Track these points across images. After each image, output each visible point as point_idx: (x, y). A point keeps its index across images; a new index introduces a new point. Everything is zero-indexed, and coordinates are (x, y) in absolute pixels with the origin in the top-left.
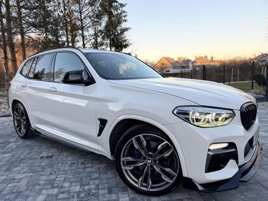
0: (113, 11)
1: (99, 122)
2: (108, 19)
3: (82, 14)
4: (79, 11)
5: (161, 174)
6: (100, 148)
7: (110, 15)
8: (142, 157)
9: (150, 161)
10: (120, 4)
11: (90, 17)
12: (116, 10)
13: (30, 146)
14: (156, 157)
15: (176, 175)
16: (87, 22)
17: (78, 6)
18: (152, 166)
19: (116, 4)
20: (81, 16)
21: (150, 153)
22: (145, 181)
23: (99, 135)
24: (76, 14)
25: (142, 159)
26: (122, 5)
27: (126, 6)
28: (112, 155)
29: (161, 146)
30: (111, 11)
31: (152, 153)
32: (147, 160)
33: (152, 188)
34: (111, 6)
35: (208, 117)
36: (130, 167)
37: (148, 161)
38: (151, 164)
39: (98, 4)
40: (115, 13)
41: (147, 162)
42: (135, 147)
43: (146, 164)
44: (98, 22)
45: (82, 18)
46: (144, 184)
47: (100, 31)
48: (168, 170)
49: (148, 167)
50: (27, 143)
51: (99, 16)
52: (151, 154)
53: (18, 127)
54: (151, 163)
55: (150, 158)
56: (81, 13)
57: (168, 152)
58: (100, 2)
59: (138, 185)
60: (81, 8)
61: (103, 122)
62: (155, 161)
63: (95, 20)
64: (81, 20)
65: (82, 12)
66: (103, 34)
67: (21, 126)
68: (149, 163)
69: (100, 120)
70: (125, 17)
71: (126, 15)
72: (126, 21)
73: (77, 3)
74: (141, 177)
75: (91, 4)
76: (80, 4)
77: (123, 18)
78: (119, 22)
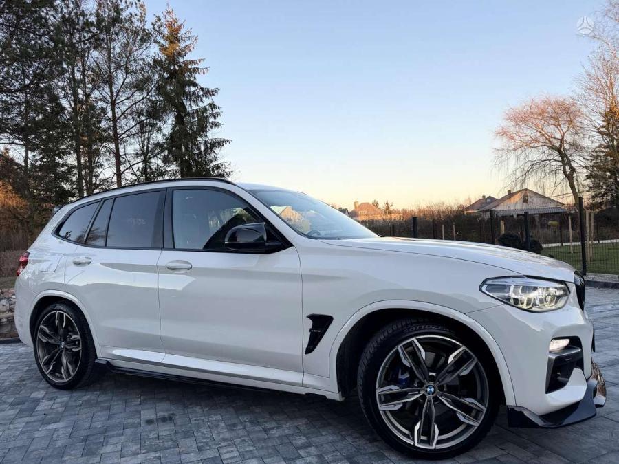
0: (186, 103)
1: (309, 323)
2: (175, 119)
3: (117, 106)
4: (110, 100)
5: (455, 411)
6: (308, 380)
7: (181, 111)
8: (417, 381)
9: (433, 390)
10: (202, 89)
12: (195, 102)
14: (443, 380)
15: (485, 409)
16: (127, 125)
17: (108, 90)
18: (436, 399)
19: (192, 89)
20: (113, 110)
21: (431, 374)
22: (426, 431)
23: (309, 351)
25: (416, 387)
26: (208, 93)
27: (216, 94)
28: (339, 391)
29: (455, 357)
30: (183, 104)
31: (434, 374)
32: (427, 387)
33: (439, 442)
34: (182, 92)
35: (533, 295)
36: (395, 405)
37: (428, 390)
38: (434, 395)
40: (191, 107)
41: (426, 391)
42: (404, 363)
43: (423, 397)
44: (153, 125)
45: (117, 116)
46: (423, 438)
47: (157, 145)
48: (469, 401)
49: (428, 401)
50: (85, 398)
51: (155, 113)
52: (432, 376)
54: (433, 393)
55: (431, 383)
56: (113, 104)
57: (467, 368)
59: (413, 439)
60: (114, 95)
61: (321, 323)
62: (441, 388)
64: (115, 120)
65: (117, 102)
66: (166, 152)
67: (59, 358)
68: (429, 394)
69: (312, 317)
70: (214, 116)
71: (218, 114)
72: (216, 126)
73: (105, 82)
74: (419, 423)
75: (139, 86)
76: (111, 87)
77: (211, 120)
78: (203, 128)
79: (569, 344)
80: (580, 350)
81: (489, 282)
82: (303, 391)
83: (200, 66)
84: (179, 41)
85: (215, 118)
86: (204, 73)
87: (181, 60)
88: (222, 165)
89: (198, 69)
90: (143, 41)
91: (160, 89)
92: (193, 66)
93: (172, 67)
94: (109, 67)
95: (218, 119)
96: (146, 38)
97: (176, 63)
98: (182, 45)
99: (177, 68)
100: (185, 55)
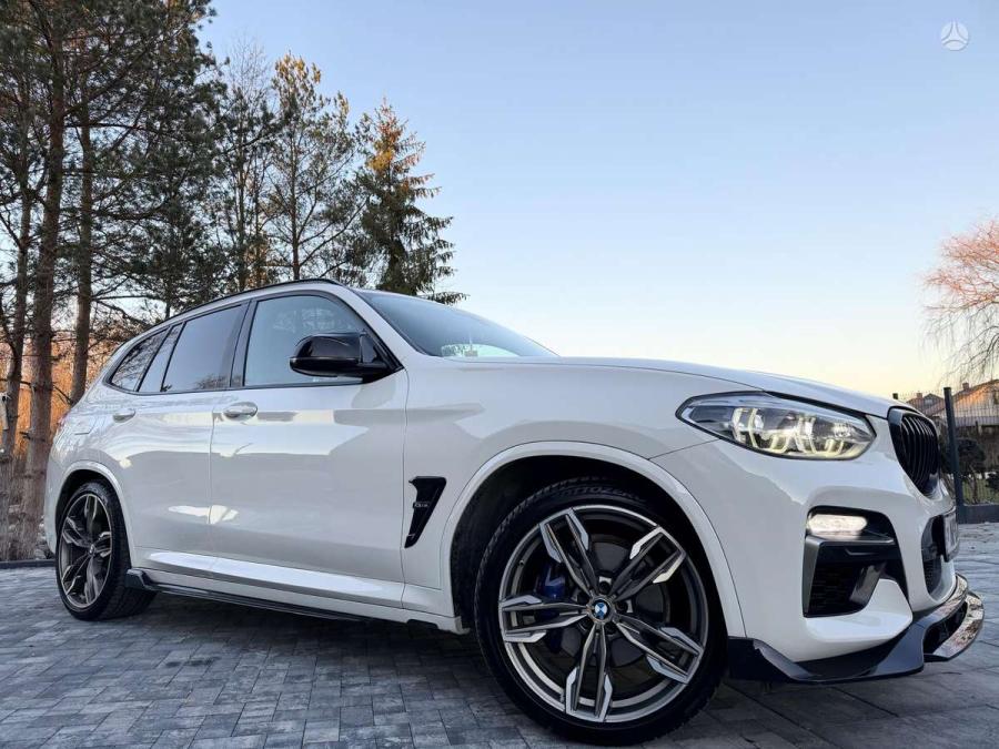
0: (404, 240)
1: (413, 493)
2: (387, 265)
3: (300, 246)
4: (291, 237)
5: (645, 652)
6: (409, 595)
7: (396, 252)
8: (577, 592)
9: (605, 610)
10: (429, 220)
11: (326, 256)
12: (417, 237)
13: (120, 638)
14: (622, 592)
15: (701, 651)
17: (289, 223)
18: (611, 627)
19: (415, 219)
20: (295, 251)
21: (602, 579)
22: (589, 688)
23: (410, 542)
24: (280, 246)
25: (574, 602)
26: (435, 224)
27: (448, 226)
28: (456, 615)
29: (643, 547)
30: (400, 241)
31: (609, 580)
32: (594, 605)
33: (611, 711)
34: (399, 225)
35: (789, 433)
36: (532, 633)
37: (597, 609)
38: (607, 620)
39: (357, 219)
40: (411, 246)
41: (593, 611)
42: (551, 554)
43: (588, 622)
44: (353, 274)
45: (301, 260)
46: (583, 701)
48: (670, 633)
49: (596, 631)
51: (358, 255)
52: (604, 583)
53: (69, 578)
54: (606, 616)
55: (602, 597)
56: (296, 243)
57: (665, 570)
58: (365, 213)
59: (564, 702)
60: (298, 230)
61: (429, 490)
62: (622, 606)
63: (343, 267)
64: (296, 266)
65: (301, 239)
68: (598, 617)
69: (418, 482)
70: (444, 257)
71: (448, 255)
72: (446, 273)
73: (285, 212)
74: (575, 671)
75: (334, 216)
76: (294, 217)
77: (439, 264)
78: (425, 276)
79: (866, 527)
80: (890, 541)
81: (699, 403)
82: (403, 617)
83: (427, 185)
84: (397, 150)
85: (445, 261)
86: (432, 195)
87: (400, 177)
89: (423, 190)
90: (342, 151)
91: (367, 222)
92: (417, 186)
93: (385, 188)
94: (292, 190)
95: (451, 263)
96: (344, 145)
97: (390, 181)
98: (398, 158)
99: (392, 189)
100: (406, 170)
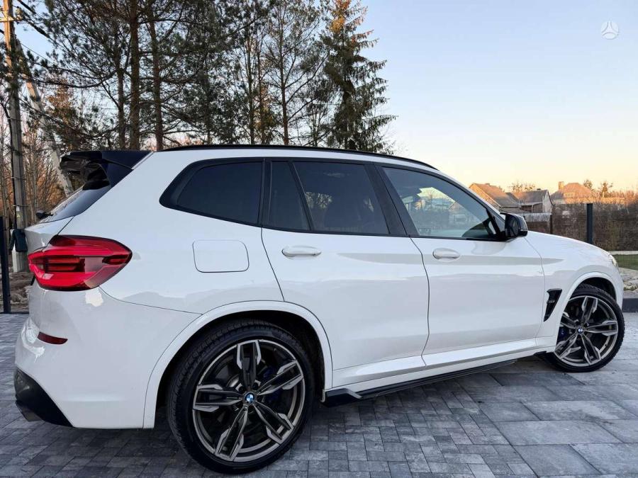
0: (353, 80)
1: (547, 296)
2: (341, 99)
3: (286, 90)
4: (280, 84)
7: (348, 89)
10: (371, 64)
11: (302, 97)
12: (362, 77)
16: (297, 107)
17: (279, 74)
19: (360, 64)
20: (283, 93)
23: (546, 318)
24: (272, 89)
26: (374, 66)
27: (383, 67)
30: (350, 82)
34: (349, 70)
39: (321, 68)
40: (358, 84)
44: (320, 106)
45: (287, 99)
47: (324, 127)
51: (322, 94)
56: (283, 88)
58: (326, 63)
60: (285, 78)
61: (555, 295)
63: (315, 102)
64: (284, 104)
65: (286, 86)
66: (331, 134)
69: (551, 292)
70: (380, 91)
71: (383, 89)
72: (382, 101)
73: (277, 66)
75: (306, 68)
76: (281, 68)
77: (377, 95)
78: (367, 105)
83: (369, 39)
84: (348, 15)
85: (380, 93)
86: (372, 45)
87: (350, 34)
88: (384, 144)
89: (366, 42)
90: (311, 20)
91: (328, 70)
92: (362, 40)
93: (340, 44)
94: (280, 51)
95: (384, 94)
96: (312, 16)
97: (343, 38)
98: (348, 21)
99: (345, 44)
100: (354, 29)
